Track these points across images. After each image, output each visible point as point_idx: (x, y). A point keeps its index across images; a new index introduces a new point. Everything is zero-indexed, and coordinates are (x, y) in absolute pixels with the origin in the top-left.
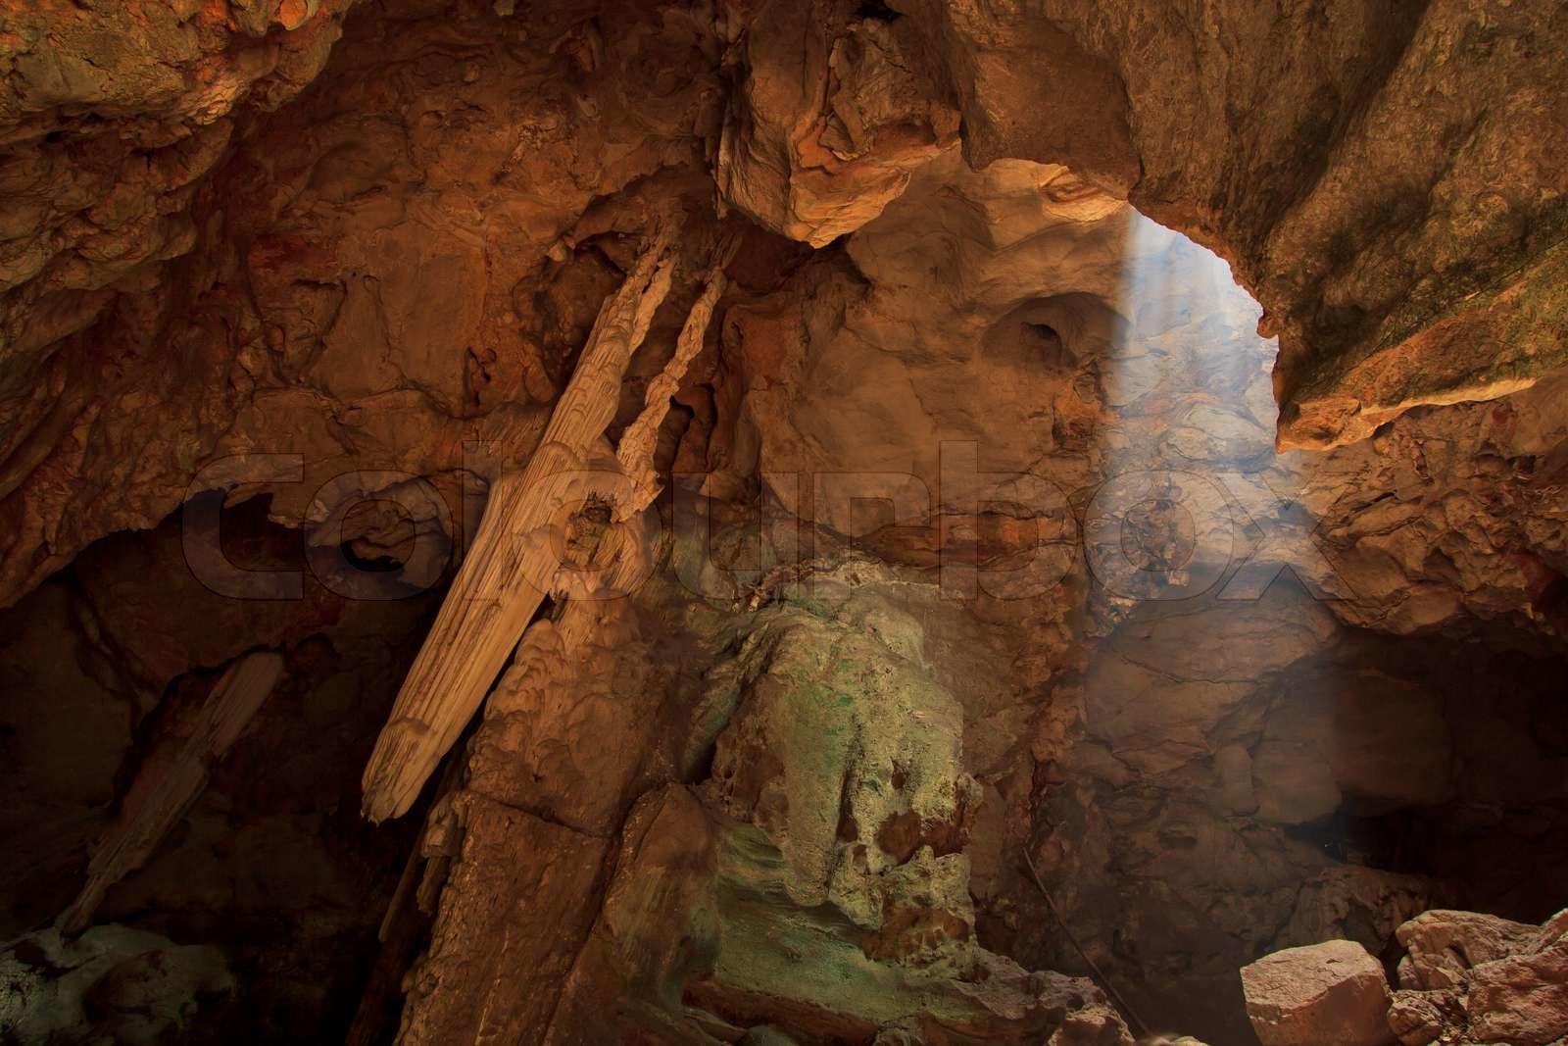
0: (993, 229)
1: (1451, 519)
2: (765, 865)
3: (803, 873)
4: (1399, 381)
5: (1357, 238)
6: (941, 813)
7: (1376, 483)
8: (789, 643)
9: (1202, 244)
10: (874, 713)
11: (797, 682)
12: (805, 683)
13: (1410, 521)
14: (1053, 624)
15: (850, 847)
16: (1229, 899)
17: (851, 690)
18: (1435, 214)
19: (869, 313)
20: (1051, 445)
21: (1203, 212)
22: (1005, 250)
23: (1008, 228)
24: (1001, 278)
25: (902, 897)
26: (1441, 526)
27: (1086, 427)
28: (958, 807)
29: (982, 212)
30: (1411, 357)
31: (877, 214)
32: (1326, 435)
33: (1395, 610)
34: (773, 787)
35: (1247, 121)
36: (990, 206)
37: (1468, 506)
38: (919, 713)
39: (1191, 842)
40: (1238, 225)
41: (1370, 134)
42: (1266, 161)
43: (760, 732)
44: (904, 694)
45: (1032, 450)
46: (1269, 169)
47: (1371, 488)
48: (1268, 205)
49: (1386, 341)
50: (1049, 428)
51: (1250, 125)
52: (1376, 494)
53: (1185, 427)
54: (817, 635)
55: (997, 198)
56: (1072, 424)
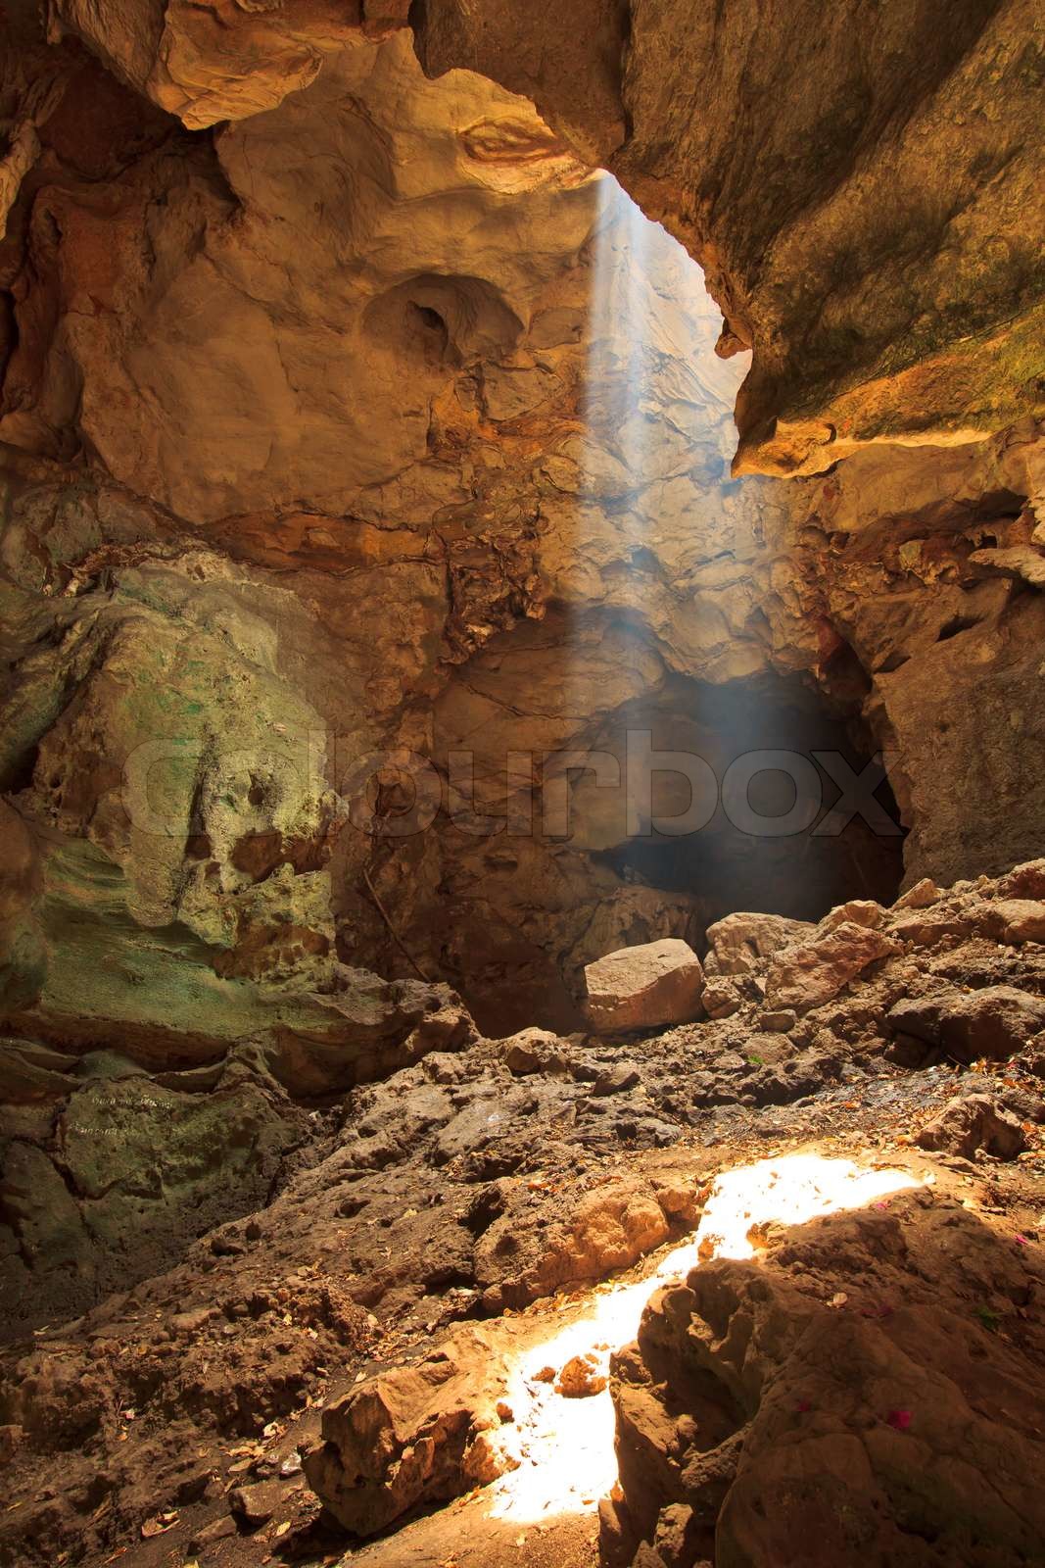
0: (398, 172)
1: (774, 583)
2: (104, 884)
3: (147, 893)
4: (876, 416)
5: (863, 259)
6: (304, 830)
7: (719, 541)
8: (127, 637)
9: (677, 237)
10: (229, 723)
11: (138, 682)
12: (147, 685)
13: (742, 579)
14: (409, 646)
15: (202, 865)
16: (539, 916)
17: (201, 696)
18: (948, 247)
19: (235, 243)
20: (423, 452)
21: (688, 199)
22: (407, 203)
23: (417, 176)
24: (398, 237)
25: (259, 914)
26: (765, 588)
27: (462, 438)
28: (322, 824)
29: (389, 145)
30: (894, 392)
31: (274, 105)
32: (788, 462)
33: (715, 661)
34: (112, 798)
35: (763, 99)
36: (399, 140)
37: (790, 572)
38: (280, 726)
39: (513, 865)
40: (731, 221)
41: (907, 144)
42: (779, 151)
43: (96, 736)
44: (263, 705)
45: (404, 454)
46: (781, 162)
47: (715, 545)
48: (775, 202)
49: (883, 370)
50: (424, 432)
51: (767, 105)
52: (718, 551)
53: (559, 455)
54: (161, 631)
55: (409, 132)
56: (448, 432)
